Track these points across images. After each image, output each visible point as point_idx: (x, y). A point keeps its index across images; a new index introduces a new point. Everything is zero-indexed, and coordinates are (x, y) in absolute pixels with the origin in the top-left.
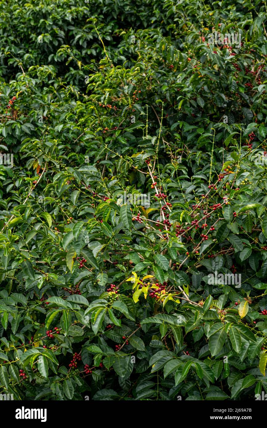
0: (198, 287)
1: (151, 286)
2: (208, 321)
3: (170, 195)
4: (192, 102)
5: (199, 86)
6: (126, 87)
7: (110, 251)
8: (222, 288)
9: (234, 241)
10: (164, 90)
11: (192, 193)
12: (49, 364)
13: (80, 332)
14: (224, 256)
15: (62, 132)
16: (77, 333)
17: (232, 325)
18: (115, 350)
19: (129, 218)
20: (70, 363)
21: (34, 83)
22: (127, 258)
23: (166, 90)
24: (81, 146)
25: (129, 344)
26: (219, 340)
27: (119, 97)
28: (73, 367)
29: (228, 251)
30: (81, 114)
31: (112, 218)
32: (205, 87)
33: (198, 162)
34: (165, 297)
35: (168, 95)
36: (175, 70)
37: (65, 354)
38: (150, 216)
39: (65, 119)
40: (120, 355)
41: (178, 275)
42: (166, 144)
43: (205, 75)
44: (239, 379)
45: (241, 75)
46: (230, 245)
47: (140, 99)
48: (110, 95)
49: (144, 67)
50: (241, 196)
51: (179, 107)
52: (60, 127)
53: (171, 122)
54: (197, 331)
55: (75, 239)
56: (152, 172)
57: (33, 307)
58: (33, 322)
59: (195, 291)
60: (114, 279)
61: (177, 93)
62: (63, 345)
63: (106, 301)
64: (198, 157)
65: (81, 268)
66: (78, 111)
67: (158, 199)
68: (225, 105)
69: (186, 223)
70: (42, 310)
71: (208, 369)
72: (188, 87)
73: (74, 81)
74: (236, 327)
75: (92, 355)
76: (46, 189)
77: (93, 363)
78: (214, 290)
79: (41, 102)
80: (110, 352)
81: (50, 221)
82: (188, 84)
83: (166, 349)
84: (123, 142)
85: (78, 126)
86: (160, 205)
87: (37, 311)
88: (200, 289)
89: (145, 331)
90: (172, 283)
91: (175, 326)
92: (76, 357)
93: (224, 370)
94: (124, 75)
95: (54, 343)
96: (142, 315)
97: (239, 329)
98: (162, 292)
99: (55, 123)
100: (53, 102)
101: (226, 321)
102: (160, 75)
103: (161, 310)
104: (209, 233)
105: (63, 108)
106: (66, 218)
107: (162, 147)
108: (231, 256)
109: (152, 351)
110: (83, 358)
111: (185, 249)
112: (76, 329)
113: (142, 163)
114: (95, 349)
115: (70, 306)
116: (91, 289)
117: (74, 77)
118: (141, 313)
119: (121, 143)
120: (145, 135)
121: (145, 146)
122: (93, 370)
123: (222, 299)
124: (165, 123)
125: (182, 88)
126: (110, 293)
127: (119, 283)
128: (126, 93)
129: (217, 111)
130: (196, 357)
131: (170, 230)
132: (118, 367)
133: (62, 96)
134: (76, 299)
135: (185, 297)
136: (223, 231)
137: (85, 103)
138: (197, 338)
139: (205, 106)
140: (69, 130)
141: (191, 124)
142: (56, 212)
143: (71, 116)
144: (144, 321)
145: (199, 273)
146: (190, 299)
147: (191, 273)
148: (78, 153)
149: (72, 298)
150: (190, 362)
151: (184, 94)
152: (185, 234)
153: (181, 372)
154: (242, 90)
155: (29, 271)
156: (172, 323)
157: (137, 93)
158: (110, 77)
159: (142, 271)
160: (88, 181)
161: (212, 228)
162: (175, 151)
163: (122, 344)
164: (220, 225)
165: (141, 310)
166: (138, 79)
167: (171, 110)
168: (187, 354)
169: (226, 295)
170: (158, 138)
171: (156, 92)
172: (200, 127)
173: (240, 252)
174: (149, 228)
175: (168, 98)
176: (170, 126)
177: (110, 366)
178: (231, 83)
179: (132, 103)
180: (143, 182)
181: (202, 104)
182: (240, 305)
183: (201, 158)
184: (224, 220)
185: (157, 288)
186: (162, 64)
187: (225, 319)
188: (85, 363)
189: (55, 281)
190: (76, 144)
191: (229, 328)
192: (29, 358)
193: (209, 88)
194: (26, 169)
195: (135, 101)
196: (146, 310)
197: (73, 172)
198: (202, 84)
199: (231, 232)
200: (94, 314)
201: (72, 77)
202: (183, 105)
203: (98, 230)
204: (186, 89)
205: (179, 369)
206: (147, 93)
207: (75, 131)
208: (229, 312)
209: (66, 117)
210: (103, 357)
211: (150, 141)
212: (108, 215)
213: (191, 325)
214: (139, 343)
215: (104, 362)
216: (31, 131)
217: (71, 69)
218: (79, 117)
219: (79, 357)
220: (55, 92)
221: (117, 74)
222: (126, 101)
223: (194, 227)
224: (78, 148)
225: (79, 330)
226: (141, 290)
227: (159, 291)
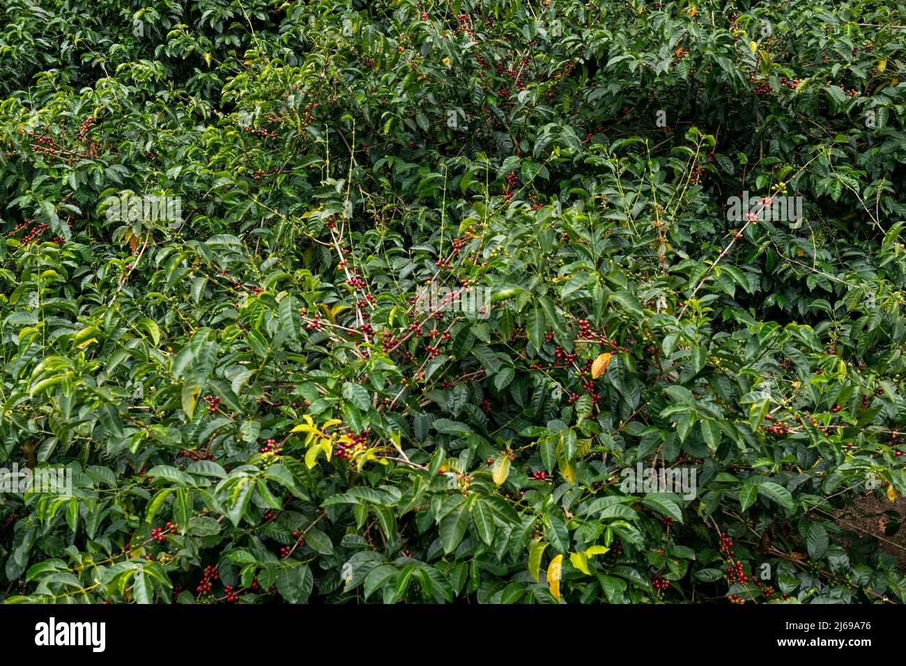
0: (424, 440)
1: (338, 438)
2: (439, 493)
3: (373, 283)
4: (408, 121)
5: (420, 95)
6: (292, 97)
7: (268, 383)
8: (466, 439)
9: (484, 355)
10: (359, 102)
11: (410, 277)
12: (156, 587)
13: (215, 528)
14: (469, 384)
15: (179, 179)
16: (208, 530)
17: (479, 498)
18: (279, 556)
19: (295, 320)
20: (200, 585)
21: (126, 92)
22: (296, 393)
23: (363, 103)
24: (215, 204)
25: (305, 544)
26: (458, 525)
27: (280, 116)
28: (205, 592)
29: (475, 374)
30: (215, 148)
31: (268, 324)
32: (430, 96)
33: (422, 224)
34: (361, 455)
35: (366, 110)
36: (377, 68)
37: (185, 568)
38: (338, 319)
39: (186, 157)
40: (288, 564)
41: (389, 420)
42: (365, 196)
43: (428, 76)
44: (496, 591)
45: (491, 75)
46: (478, 365)
47: (318, 119)
48: (263, 111)
49: (322, 63)
50: (488, 276)
51: (386, 131)
52: (176, 171)
53: (373, 159)
54: (424, 515)
55: (195, 359)
56: (340, 242)
57: (127, 489)
58: (126, 516)
59: (420, 447)
60: (274, 431)
61: (383, 107)
62: (182, 553)
63: (256, 469)
64: (422, 217)
65: (214, 414)
66: (208, 141)
67: (350, 288)
68: (466, 128)
69: (402, 329)
70: (144, 493)
71: (441, 579)
72: (400, 97)
73: (202, 92)
74: (487, 502)
75: (237, 568)
76: (152, 281)
77: (239, 582)
78: (453, 444)
79: (141, 126)
80: (272, 560)
81: (156, 334)
82: (399, 92)
83: (371, 549)
84: (291, 195)
85: (210, 168)
86: (355, 299)
87: (135, 496)
88: (429, 443)
89: (333, 520)
90: (378, 432)
91: (381, 506)
92: (209, 574)
93: (469, 578)
94: (289, 78)
95: (166, 551)
96: (325, 492)
97: (490, 504)
98: (356, 447)
99: (167, 164)
100: (164, 128)
101: (471, 492)
102: (352, 77)
103: (359, 481)
104: (440, 345)
105: (181, 138)
106: (188, 329)
107: (358, 201)
108: (481, 383)
109: (346, 554)
110: (222, 573)
111: (399, 372)
112: (206, 524)
113: (321, 227)
114: (242, 556)
115: (192, 481)
116: (231, 451)
117: (202, 85)
118: (323, 488)
119: (286, 197)
120: (325, 179)
121: (326, 196)
122: (242, 594)
123: (466, 456)
124: (363, 159)
125: (391, 97)
126: (265, 455)
127: (283, 438)
128: (292, 107)
129: (453, 139)
130: (424, 559)
131: (373, 343)
132: (286, 587)
133: (180, 115)
134: (202, 468)
135: (402, 457)
136: (464, 339)
137: (220, 127)
138: (423, 526)
139: (430, 130)
140: (193, 174)
141: (408, 161)
142: (168, 319)
143: (197, 151)
144: (328, 502)
145: (425, 414)
146: (411, 460)
147: (412, 414)
148: (212, 216)
149: (195, 467)
150: (410, 568)
151: (394, 109)
152: (398, 348)
153: (394, 587)
154: (491, 101)
155: (113, 423)
156: (378, 502)
157: (311, 107)
158: (262, 82)
159: (322, 414)
160: (225, 261)
161: (445, 334)
162: (381, 207)
163: (291, 546)
164: (459, 328)
165: (323, 483)
166: (312, 84)
167: (374, 137)
168: (408, 555)
169: (472, 450)
170: (346, 183)
171: (345, 106)
172: (423, 165)
173: (494, 374)
174: (336, 340)
175: (367, 117)
176: (371, 165)
177: (269, 584)
178: (474, 89)
179: (303, 126)
180: (329, 265)
181: (425, 126)
182: (495, 464)
183: (427, 219)
184: (466, 320)
185: (349, 442)
186: (355, 58)
187: (468, 489)
188: (225, 583)
189: (163, 438)
190: (208, 200)
191: (473, 503)
192: (117, 578)
193: (436, 97)
194: (117, 247)
195: (310, 122)
196: (334, 484)
197: (196, 247)
198: (424, 91)
199: (478, 341)
200: (232, 490)
201: (199, 85)
202: (392, 128)
203: (243, 346)
204: (396, 100)
205: (391, 582)
206: (329, 109)
207: (203, 177)
208: (477, 477)
209: (187, 153)
210: (258, 571)
211: (333, 187)
212: (259, 319)
213: (408, 502)
214: (322, 541)
215: (259, 578)
216: (124, 179)
217: (197, 70)
218: (211, 153)
219: (214, 573)
220: (166, 108)
221: (276, 76)
222: (292, 122)
223: (414, 335)
224: (211, 208)
225: (213, 524)
226: (319, 446)
227: (351, 447)
